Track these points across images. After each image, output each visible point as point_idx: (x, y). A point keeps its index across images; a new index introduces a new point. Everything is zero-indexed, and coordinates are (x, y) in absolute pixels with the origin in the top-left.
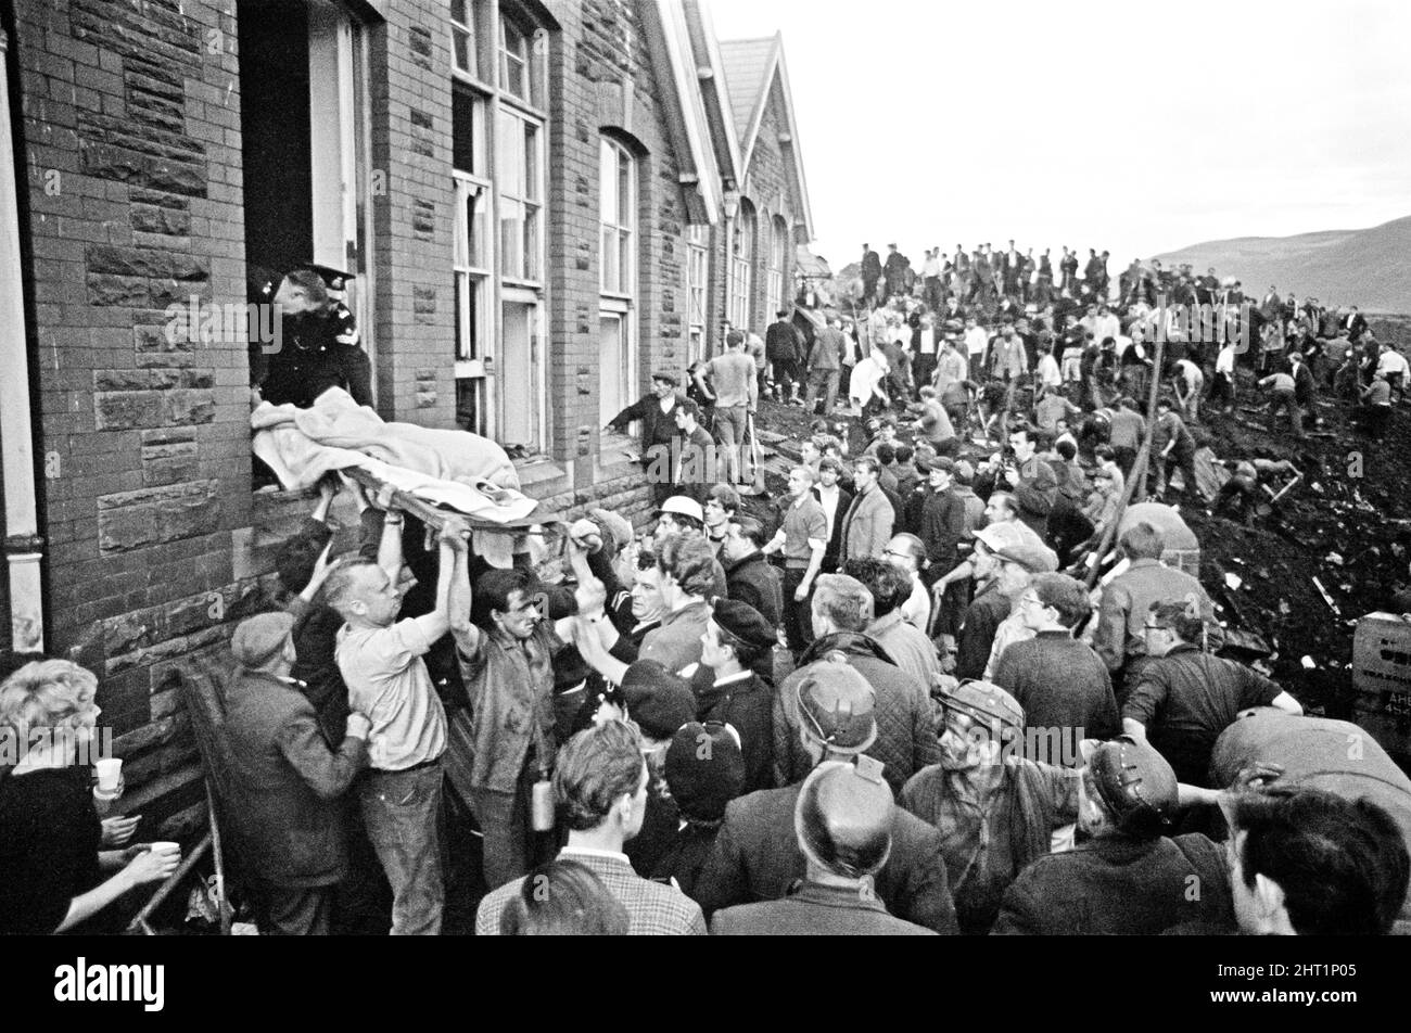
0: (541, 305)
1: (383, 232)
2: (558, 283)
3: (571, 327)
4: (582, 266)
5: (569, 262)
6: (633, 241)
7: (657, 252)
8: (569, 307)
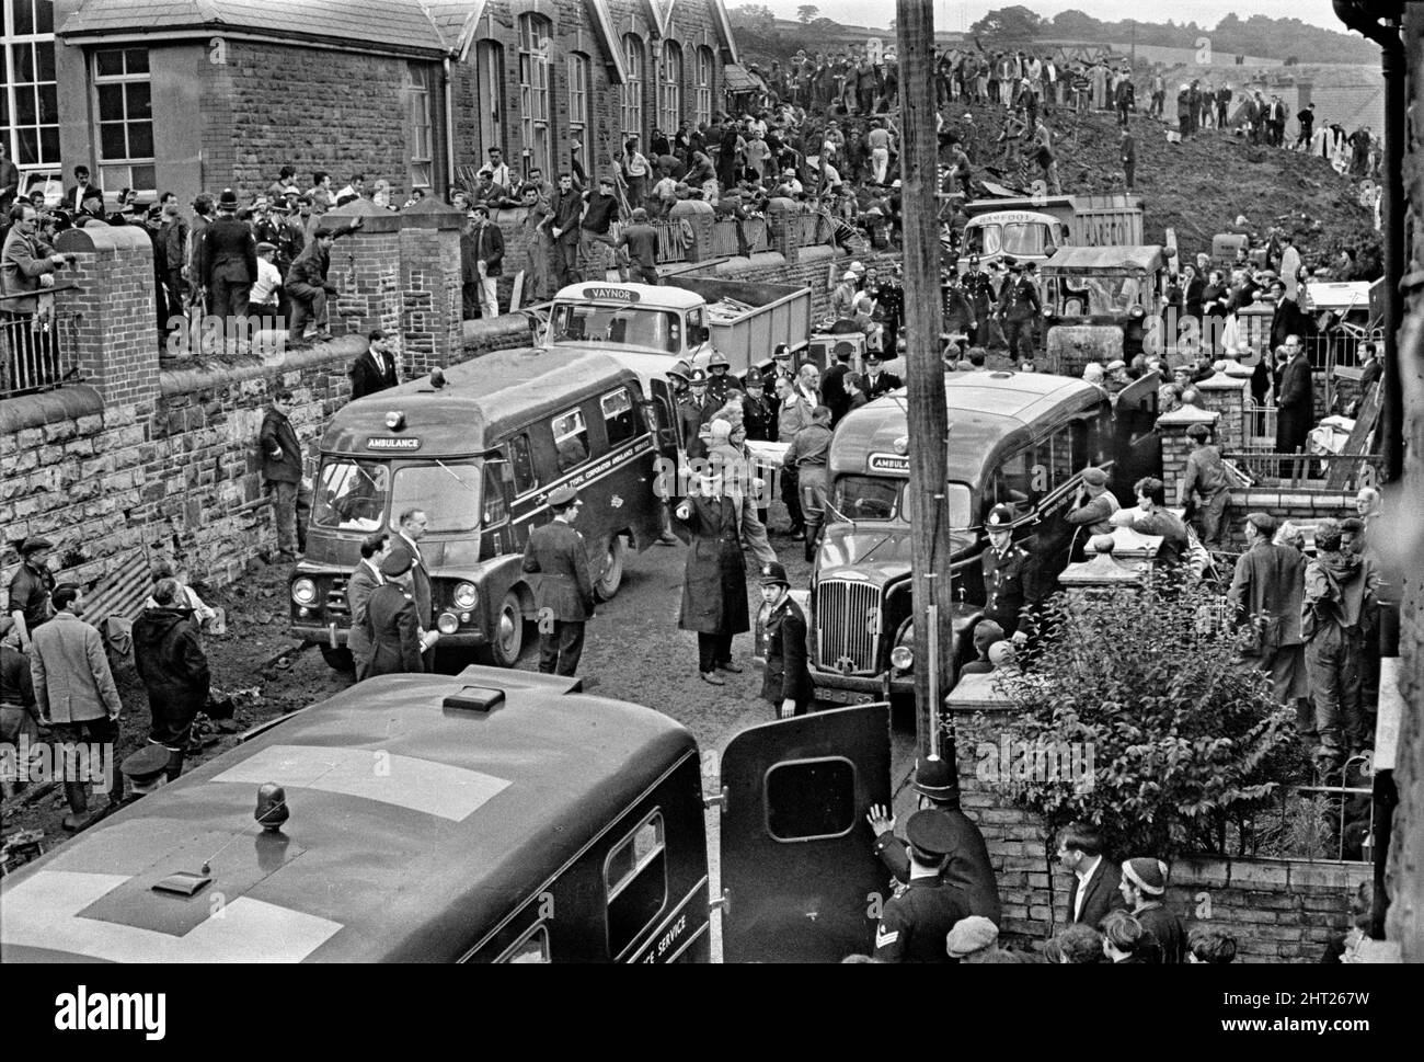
0: (547, 130)
1: (504, 110)
2: (554, 120)
3: (559, 137)
4: (563, 112)
5: (558, 111)
6: (584, 98)
7: (595, 101)
8: (559, 128)
